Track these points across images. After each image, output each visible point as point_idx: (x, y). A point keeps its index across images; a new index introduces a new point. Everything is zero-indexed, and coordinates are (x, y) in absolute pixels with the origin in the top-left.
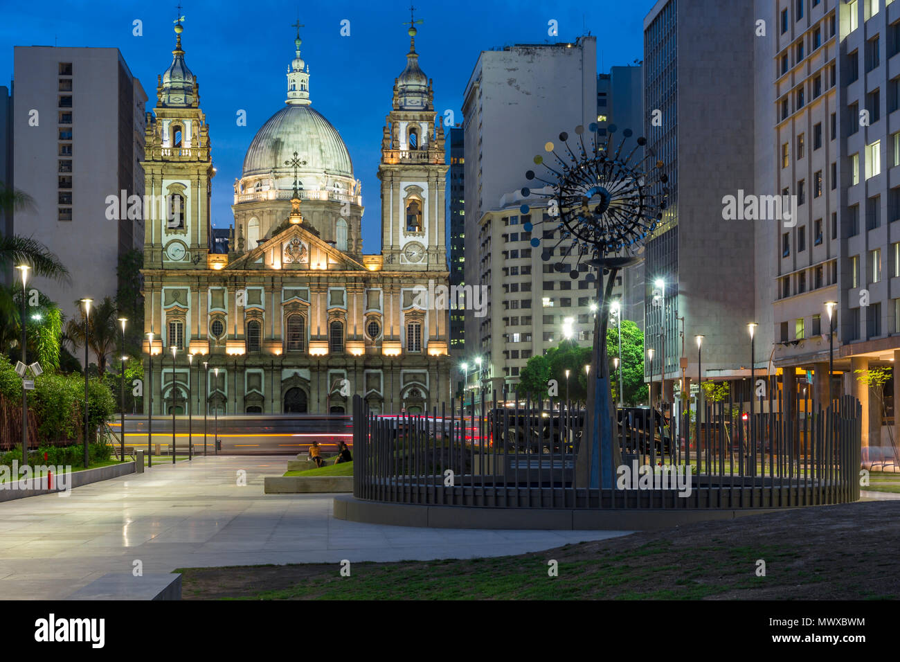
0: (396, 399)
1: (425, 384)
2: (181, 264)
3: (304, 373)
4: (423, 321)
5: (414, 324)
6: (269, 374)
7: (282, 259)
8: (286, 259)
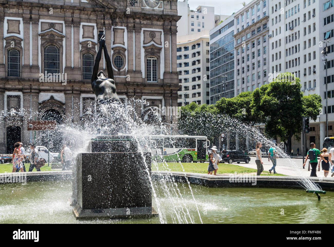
3: (60, 97)
4: (160, 57)
5: (152, 59)
6: (27, 97)
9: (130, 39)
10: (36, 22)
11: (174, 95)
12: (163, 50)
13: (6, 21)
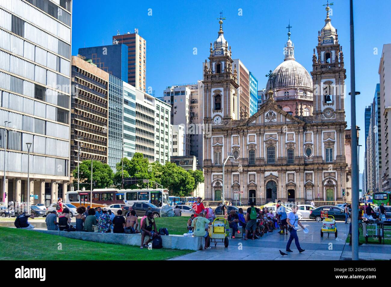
0: (320, 185)
1: (335, 177)
2: (219, 126)
3: (275, 173)
4: (334, 147)
5: (329, 148)
6: (259, 175)
7: (264, 120)
8: (266, 120)
9: (315, 138)
10: (263, 135)
12: (336, 143)
13: (248, 136)
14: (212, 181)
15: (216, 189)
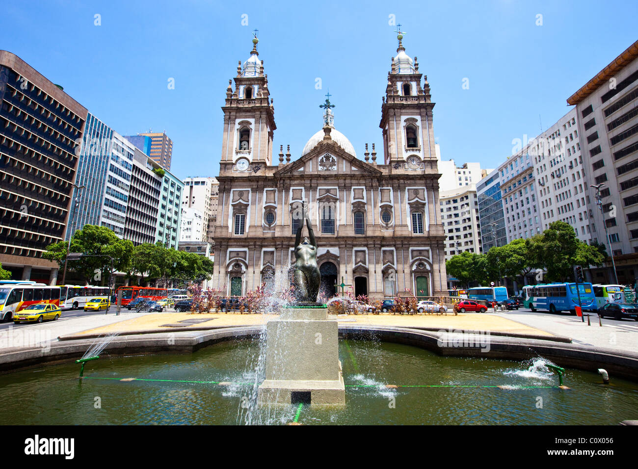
0: (407, 271)
1: (429, 258)
2: (245, 173)
3: (334, 251)
4: (424, 211)
5: (417, 213)
7: (317, 167)
8: (320, 168)
9: (395, 197)
10: (315, 189)
11: (440, 246)
12: (427, 205)
13: (291, 191)
14: (228, 262)
15: (234, 275)
